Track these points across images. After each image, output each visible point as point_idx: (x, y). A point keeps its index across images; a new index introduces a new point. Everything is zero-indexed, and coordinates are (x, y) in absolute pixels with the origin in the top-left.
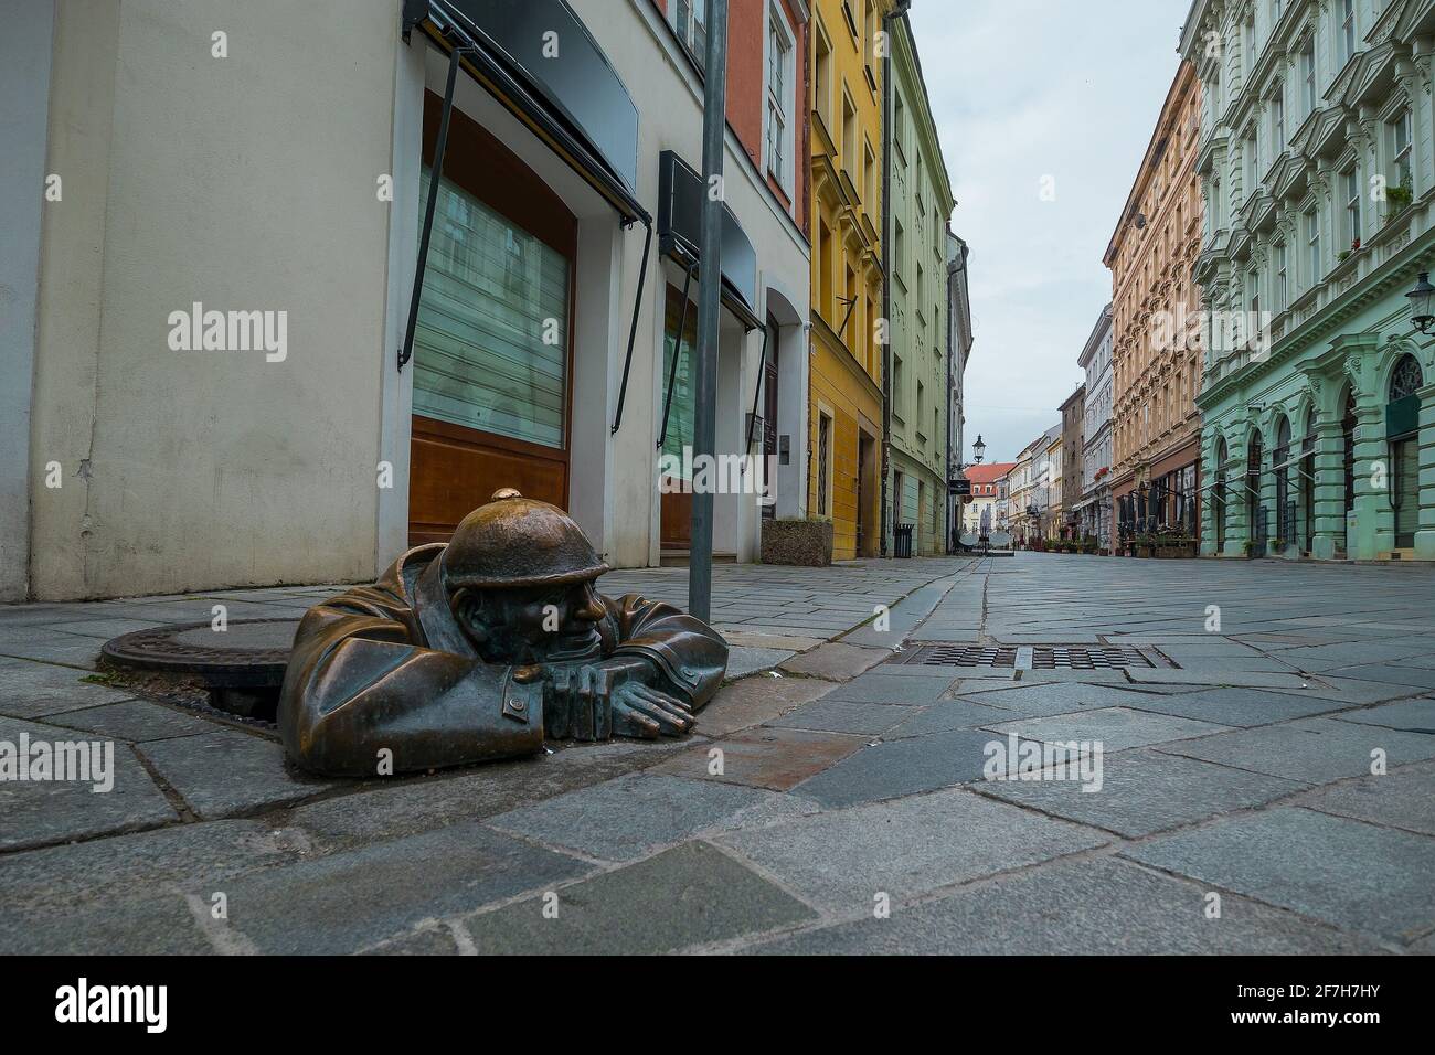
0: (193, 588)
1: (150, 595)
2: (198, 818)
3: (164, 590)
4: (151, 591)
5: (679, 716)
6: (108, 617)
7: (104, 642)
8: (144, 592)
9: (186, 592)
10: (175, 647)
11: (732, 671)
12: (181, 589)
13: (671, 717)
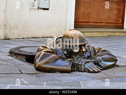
0: (25, 38)
1: (16, 39)
2: (23, 73)
3: (19, 38)
4: (16, 38)
5: (97, 69)
6: (9, 44)
7: (10, 49)
8: (15, 38)
9: (23, 38)
10: (21, 51)
11: (117, 64)
12: (22, 38)
13: (95, 70)
